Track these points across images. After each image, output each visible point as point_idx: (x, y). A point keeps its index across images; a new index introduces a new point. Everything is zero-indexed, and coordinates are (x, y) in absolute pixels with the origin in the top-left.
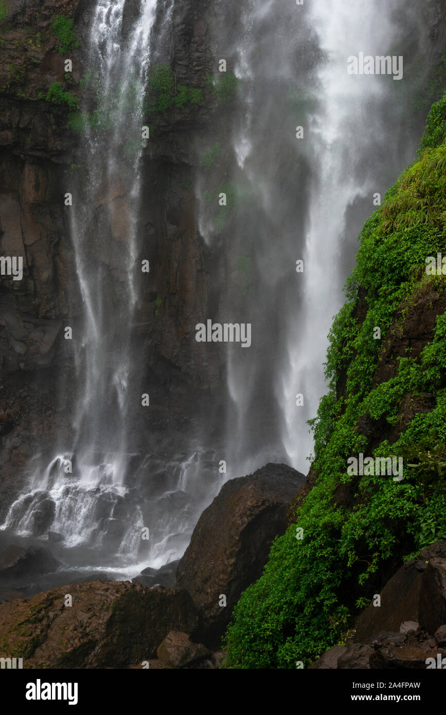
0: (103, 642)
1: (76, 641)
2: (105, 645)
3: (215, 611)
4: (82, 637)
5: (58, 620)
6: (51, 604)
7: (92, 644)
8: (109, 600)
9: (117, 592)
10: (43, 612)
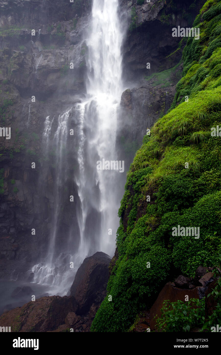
0: (46, 320)
1: (37, 321)
2: (47, 321)
3: (83, 302)
4: (39, 319)
5: (31, 314)
6: (29, 308)
7: (42, 321)
8: (48, 303)
9: (51, 300)
10: (26, 311)
